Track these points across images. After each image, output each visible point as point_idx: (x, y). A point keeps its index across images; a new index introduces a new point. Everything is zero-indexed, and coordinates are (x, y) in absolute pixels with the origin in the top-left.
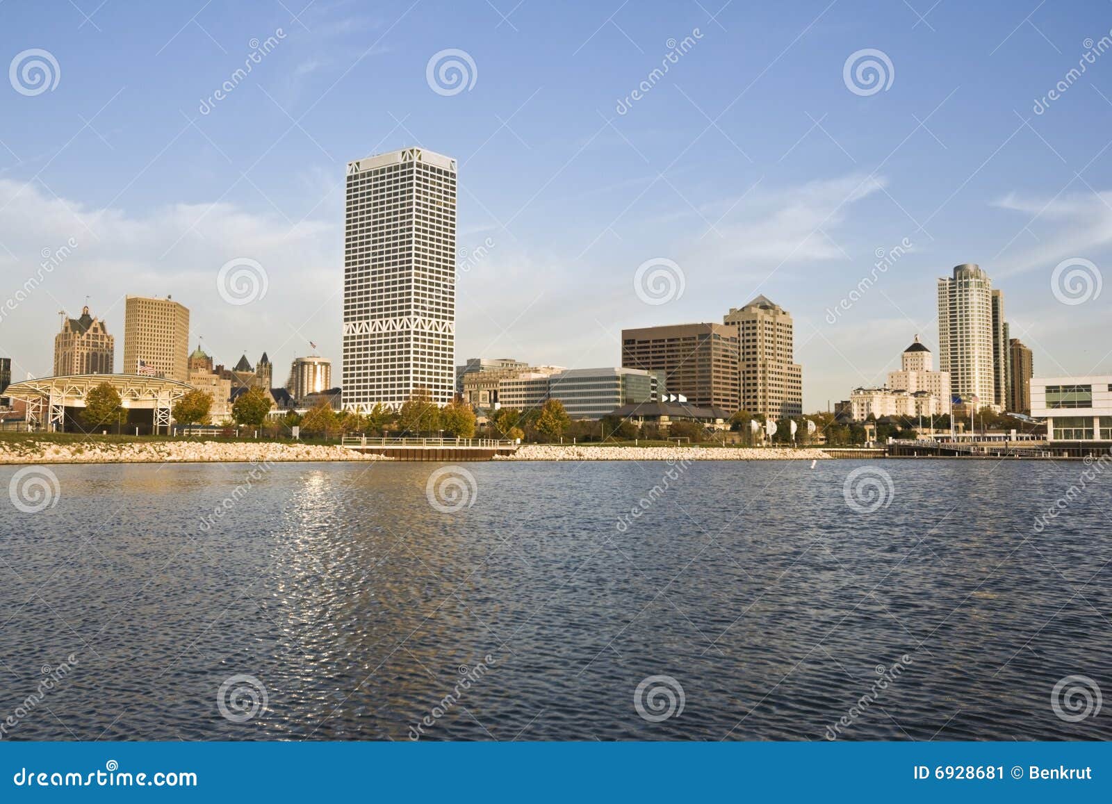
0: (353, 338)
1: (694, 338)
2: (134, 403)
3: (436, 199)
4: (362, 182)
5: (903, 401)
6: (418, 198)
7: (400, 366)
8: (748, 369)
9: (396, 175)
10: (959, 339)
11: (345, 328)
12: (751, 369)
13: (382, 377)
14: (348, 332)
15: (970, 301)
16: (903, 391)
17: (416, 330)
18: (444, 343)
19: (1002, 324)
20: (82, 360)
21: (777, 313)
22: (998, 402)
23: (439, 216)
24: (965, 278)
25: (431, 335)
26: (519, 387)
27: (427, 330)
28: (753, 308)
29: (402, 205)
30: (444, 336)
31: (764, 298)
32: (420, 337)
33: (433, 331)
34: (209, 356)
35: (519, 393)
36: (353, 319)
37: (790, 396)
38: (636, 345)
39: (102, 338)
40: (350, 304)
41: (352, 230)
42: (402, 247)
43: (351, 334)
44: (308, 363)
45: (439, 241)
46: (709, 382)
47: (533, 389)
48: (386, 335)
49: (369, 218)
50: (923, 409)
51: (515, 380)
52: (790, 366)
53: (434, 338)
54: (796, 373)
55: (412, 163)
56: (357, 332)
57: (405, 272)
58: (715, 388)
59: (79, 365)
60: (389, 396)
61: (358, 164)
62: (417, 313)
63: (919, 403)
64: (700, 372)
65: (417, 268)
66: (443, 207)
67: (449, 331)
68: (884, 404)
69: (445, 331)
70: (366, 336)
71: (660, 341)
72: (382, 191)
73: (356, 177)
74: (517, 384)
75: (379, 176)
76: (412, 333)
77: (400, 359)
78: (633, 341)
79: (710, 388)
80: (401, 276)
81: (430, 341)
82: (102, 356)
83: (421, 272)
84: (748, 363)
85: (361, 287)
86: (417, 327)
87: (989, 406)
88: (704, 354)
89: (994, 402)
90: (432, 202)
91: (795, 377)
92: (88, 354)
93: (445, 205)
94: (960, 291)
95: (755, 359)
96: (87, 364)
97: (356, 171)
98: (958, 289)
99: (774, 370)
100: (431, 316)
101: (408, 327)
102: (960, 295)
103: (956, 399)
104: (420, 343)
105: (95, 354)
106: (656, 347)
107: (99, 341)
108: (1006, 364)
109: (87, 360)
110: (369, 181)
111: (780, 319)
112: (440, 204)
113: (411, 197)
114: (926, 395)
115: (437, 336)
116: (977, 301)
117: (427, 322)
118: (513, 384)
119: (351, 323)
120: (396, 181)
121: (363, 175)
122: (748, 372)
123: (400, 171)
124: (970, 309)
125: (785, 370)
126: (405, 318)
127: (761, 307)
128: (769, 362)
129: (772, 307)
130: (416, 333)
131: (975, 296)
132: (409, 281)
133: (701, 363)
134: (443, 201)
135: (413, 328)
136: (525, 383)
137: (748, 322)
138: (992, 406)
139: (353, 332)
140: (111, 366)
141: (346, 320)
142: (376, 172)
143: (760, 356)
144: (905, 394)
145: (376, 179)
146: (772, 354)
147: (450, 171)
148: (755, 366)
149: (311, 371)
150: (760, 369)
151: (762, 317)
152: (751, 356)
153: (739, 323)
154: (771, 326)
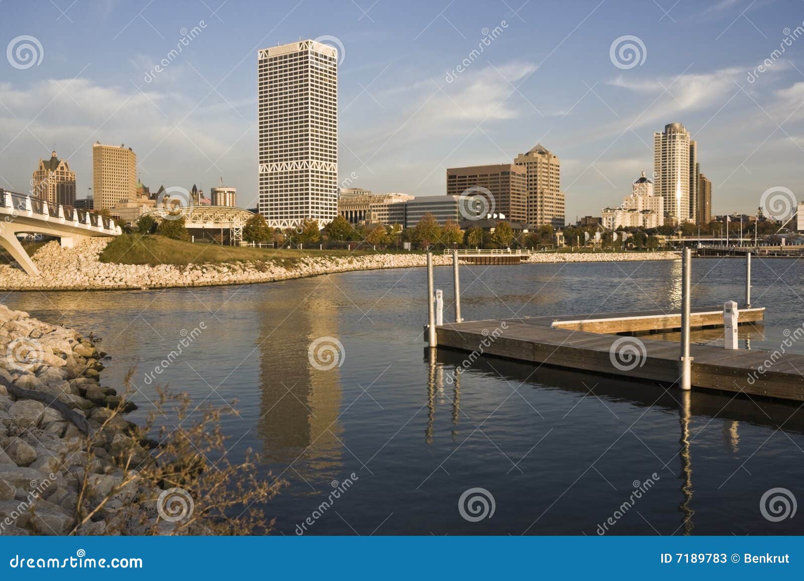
0: (267, 175)
1: (498, 174)
2: (216, 224)
3: (323, 77)
4: (270, 65)
5: (635, 217)
6: (312, 76)
7: (302, 194)
8: (531, 195)
9: (295, 60)
10: (668, 174)
11: (260, 169)
12: (533, 195)
13: (289, 202)
14: (263, 171)
15: (676, 149)
16: (635, 210)
17: (313, 169)
18: (331, 178)
19: (695, 164)
20: (54, 190)
21: (550, 157)
22: (691, 217)
23: (326, 89)
24: (673, 133)
25: (322, 173)
26: (384, 208)
27: (319, 169)
28: (535, 154)
29: (301, 81)
30: (330, 174)
31: (540, 146)
32: (315, 174)
33: (324, 170)
34: (146, 186)
35: (384, 212)
36: (266, 162)
37: (558, 214)
38: (457, 179)
39: (67, 173)
40: (264, 151)
41: (263, 99)
42: (301, 111)
43: (265, 172)
44: (220, 192)
45: (326, 107)
46: (509, 205)
47: (394, 210)
48: (291, 173)
49: (276, 90)
50: (648, 222)
51: (381, 204)
52: (558, 193)
53: (324, 175)
54: (561, 198)
55: (308, 51)
56: (269, 171)
57: (304, 129)
58: (512, 209)
59: (52, 193)
60: (294, 215)
61: (267, 51)
62: (312, 158)
63: (645, 218)
64: (502, 197)
65: (312, 126)
66: (328, 83)
67: (334, 170)
68: (623, 219)
69: (331, 170)
70: (276, 174)
71: (474, 176)
72: (286, 71)
73: (266, 61)
74: (382, 206)
75: (283, 60)
76: (310, 171)
77: (302, 190)
78: (455, 177)
79: (509, 208)
80: (301, 131)
81: (322, 177)
82: (67, 187)
83: (315, 129)
84: (531, 191)
85: (271, 139)
86: (313, 167)
87: (686, 219)
88: (505, 186)
89: (689, 217)
90: (321, 79)
91: (561, 201)
92: (58, 186)
93: (330, 81)
94: (669, 142)
95: (536, 189)
96: (58, 193)
97: (266, 56)
98: (668, 140)
99: (548, 196)
100: (322, 159)
101: (306, 167)
102: (669, 145)
103: (666, 214)
104: (315, 178)
105: (62, 186)
106: (471, 180)
107: (65, 176)
108: (697, 191)
109: (58, 190)
110: (276, 64)
111: (552, 161)
112: (326, 80)
113: (307, 76)
114: (649, 213)
115: (326, 173)
116: (680, 148)
117: (319, 164)
118: (380, 206)
119: (264, 165)
120: (296, 64)
121: (271, 60)
122: (531, 197)
123: (298, 57)
124: (676, 154)
125: (554, 196)
126: (304, 161)
127: (539, 153)
128: (546, 191)
129: (547, 153)
130: (313, 171)
131: (680, 145)
132: (307, 135)
133: (503, 192)
134: (328, 79)
135: (310, 168)
136: (388, 206)
137: (531, 163)
138: (688, 220)
139: (266, 171)
140: (75, 194)
141: (261, 162)
142: (281, 58)
143: (539, 187)
144: (636, 212)
145: (281, 63)
146: (547, 185)
147: (332, 57)
148: (536, 193)
149: (223, 198)
150: (539, 195)
151: (541, 160)
152: (533, 187)
153: (525, 164)
154: (546, 166)
